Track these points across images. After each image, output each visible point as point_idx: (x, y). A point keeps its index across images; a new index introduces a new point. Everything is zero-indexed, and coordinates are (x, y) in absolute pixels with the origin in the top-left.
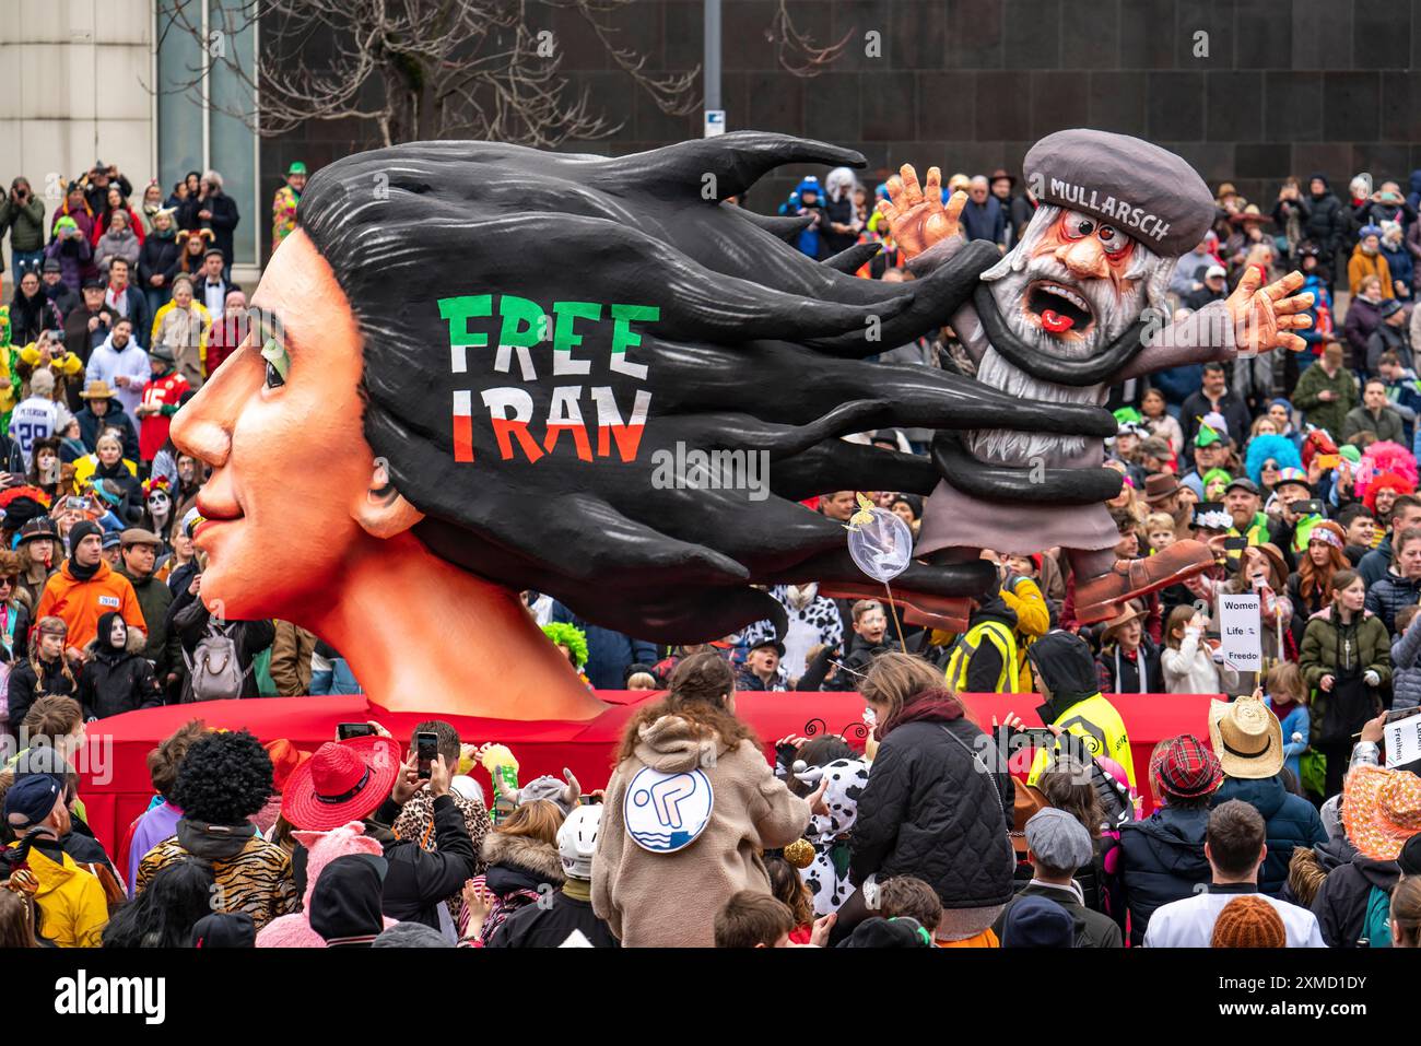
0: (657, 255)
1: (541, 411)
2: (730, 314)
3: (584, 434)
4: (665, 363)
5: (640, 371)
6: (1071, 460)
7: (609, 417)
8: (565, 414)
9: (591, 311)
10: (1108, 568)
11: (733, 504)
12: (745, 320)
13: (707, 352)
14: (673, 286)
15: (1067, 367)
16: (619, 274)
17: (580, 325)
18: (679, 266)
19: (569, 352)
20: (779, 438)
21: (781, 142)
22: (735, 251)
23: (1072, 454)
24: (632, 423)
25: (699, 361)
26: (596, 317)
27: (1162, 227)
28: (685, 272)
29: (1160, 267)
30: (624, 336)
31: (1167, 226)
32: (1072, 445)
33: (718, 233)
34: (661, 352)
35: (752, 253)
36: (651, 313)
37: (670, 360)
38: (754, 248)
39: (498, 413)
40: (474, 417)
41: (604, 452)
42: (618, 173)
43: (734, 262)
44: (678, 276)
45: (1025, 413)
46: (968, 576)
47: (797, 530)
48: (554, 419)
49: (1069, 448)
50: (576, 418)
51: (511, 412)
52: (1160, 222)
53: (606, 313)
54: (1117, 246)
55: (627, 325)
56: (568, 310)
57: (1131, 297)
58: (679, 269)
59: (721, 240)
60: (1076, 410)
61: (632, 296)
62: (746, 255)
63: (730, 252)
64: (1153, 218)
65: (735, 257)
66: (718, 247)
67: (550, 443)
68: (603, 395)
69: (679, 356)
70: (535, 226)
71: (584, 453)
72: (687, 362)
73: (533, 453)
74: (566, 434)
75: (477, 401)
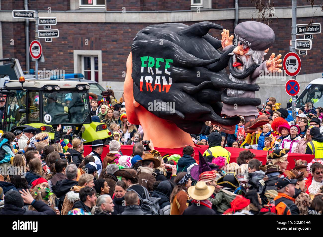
0: (174, 48)
1: (154, 81)
2: (183, 61)
3: (161, 86)
4: (173, 72)
5: (169, 73)
6: (240, 96)
7: (165, 83)
8: (158, 82)
9: (162, 60)
10: (249, 120)
11: (183, 103)
12: (186, 63)
13: (181, 70)
14: (175, 55)
15: (237, 75)
16: (166, 52)
17: (160, 63)
18: (177, 51)
19: (158, 69)
20: (191, 89)
21: (208, 24)
22: (197, 48)
23: (240, 94)
24: (169, 84)
25: (179, 71)
26: (163, 61)
27: (249, 43)
28: (178, 52)
29: (254, 53)
30: (168, 66)
31: (251, 43)
32: (240, 92)
33: (195, 44)
34: (173, 69)
35: (200, 49)
36: (171, 61)
37: (174, 71)
38: (201, 47)
39: (147, 81)
40: (143, 82)
41: (163, 90)
42: (182, 30)
43: (196, 50)
44: (176, 53)
45: (229, 85)
46: (228, 121)
47: (194, 109)
48: (156, 83)
49: (239, 93)
50: (159, 83)
51: (149, 81)
52: (249, 42)
53: (165, 61)
54: (245, 48)
55: (168, 63)
56: (158, 60)
57: (249, 59)
58: (177, 52)
59: (195, 45)
60: (239, 84)
61: (169, 57)
62: (199, 49)
63: (196, 48)
64: (247, 42)
65: (197, 49)
66: (194, 47)
67: (155, 88)
68: (164, 78)
69: (176, 70)
70: (155, 42)
71: (160, 90)
72: (177, 71)
73: (152, 90)
74: (158, 86)
75: (144, 78)
